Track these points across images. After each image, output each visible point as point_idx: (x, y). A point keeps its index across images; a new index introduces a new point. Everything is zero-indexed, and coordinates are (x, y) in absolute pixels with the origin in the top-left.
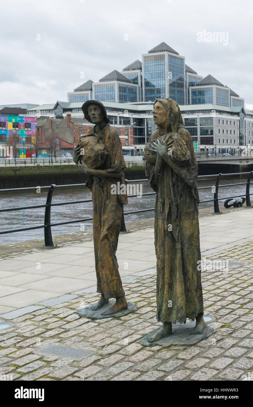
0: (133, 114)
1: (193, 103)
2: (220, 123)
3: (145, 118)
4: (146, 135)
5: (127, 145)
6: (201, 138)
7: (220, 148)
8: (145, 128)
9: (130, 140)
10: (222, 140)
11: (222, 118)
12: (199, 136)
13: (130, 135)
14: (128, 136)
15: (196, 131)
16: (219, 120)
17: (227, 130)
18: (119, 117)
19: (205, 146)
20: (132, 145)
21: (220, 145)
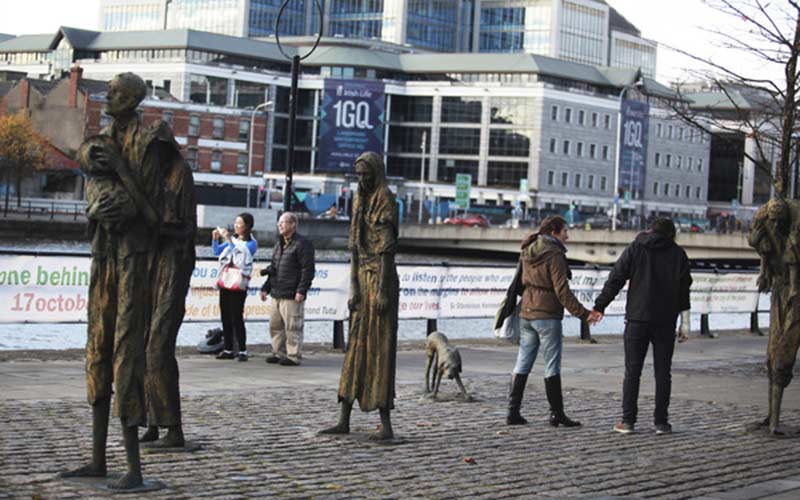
0: (279, 73)
1: (485, 48)
2: (558, 118)
3: (314, 90)
4: (314, 144)
5: (243, 171)
6: (491, 164)
7: (549, 201)
8: (312, 121)
9: (251, 156)
10: (558, 175)
11: (564, 103)
12: (483, 157)
13: (252, 141)
14: (248, 142)
15: (477, 141)
16: (555, 108)
17: (580, 145)
18: (233, 82)
19: (501, 191)
20: (257, 173)
21: (551, 192)
